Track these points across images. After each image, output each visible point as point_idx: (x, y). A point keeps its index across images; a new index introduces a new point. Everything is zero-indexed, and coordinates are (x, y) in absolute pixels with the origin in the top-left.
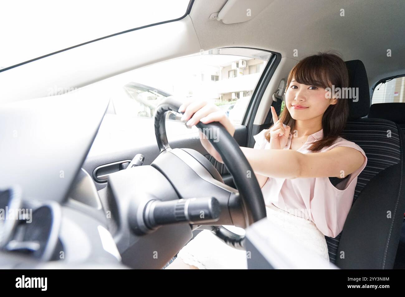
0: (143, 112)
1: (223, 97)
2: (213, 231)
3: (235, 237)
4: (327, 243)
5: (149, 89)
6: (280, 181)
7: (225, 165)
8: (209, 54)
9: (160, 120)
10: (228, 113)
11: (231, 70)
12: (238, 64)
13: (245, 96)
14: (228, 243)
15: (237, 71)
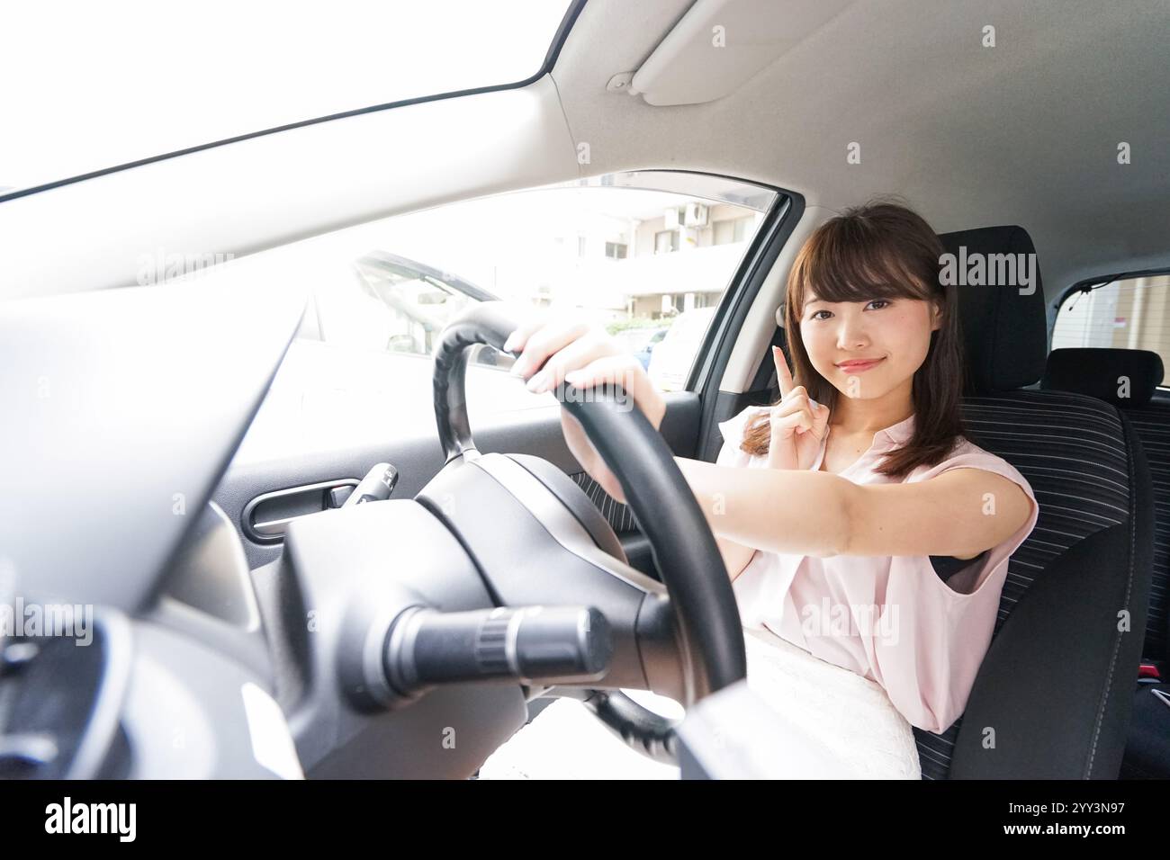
0: (404, 336)
1: (636, 304)
2: (588, 704)
3: (652, 723)
4: (919, 749)
5: (424, 273)
6: (789, 562)
7: (632, 513)
8: (603, 184)
9: (449, 369)
10: (649, 351)
11: (661, 230)
12: (682, 215)
13: (699, 305)
14: (632, 740)
15: (681, 234)
